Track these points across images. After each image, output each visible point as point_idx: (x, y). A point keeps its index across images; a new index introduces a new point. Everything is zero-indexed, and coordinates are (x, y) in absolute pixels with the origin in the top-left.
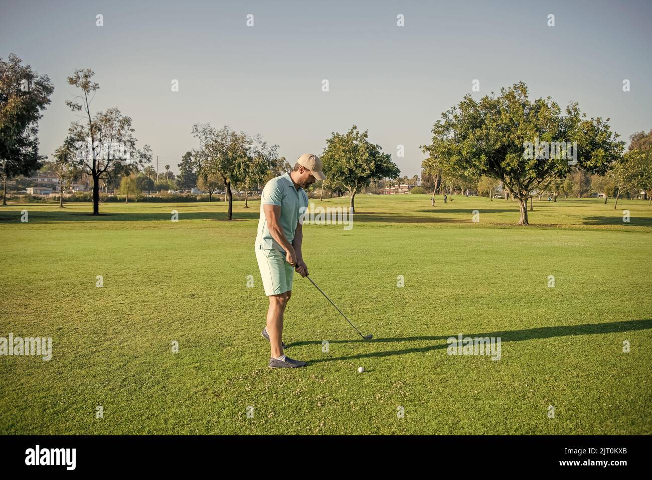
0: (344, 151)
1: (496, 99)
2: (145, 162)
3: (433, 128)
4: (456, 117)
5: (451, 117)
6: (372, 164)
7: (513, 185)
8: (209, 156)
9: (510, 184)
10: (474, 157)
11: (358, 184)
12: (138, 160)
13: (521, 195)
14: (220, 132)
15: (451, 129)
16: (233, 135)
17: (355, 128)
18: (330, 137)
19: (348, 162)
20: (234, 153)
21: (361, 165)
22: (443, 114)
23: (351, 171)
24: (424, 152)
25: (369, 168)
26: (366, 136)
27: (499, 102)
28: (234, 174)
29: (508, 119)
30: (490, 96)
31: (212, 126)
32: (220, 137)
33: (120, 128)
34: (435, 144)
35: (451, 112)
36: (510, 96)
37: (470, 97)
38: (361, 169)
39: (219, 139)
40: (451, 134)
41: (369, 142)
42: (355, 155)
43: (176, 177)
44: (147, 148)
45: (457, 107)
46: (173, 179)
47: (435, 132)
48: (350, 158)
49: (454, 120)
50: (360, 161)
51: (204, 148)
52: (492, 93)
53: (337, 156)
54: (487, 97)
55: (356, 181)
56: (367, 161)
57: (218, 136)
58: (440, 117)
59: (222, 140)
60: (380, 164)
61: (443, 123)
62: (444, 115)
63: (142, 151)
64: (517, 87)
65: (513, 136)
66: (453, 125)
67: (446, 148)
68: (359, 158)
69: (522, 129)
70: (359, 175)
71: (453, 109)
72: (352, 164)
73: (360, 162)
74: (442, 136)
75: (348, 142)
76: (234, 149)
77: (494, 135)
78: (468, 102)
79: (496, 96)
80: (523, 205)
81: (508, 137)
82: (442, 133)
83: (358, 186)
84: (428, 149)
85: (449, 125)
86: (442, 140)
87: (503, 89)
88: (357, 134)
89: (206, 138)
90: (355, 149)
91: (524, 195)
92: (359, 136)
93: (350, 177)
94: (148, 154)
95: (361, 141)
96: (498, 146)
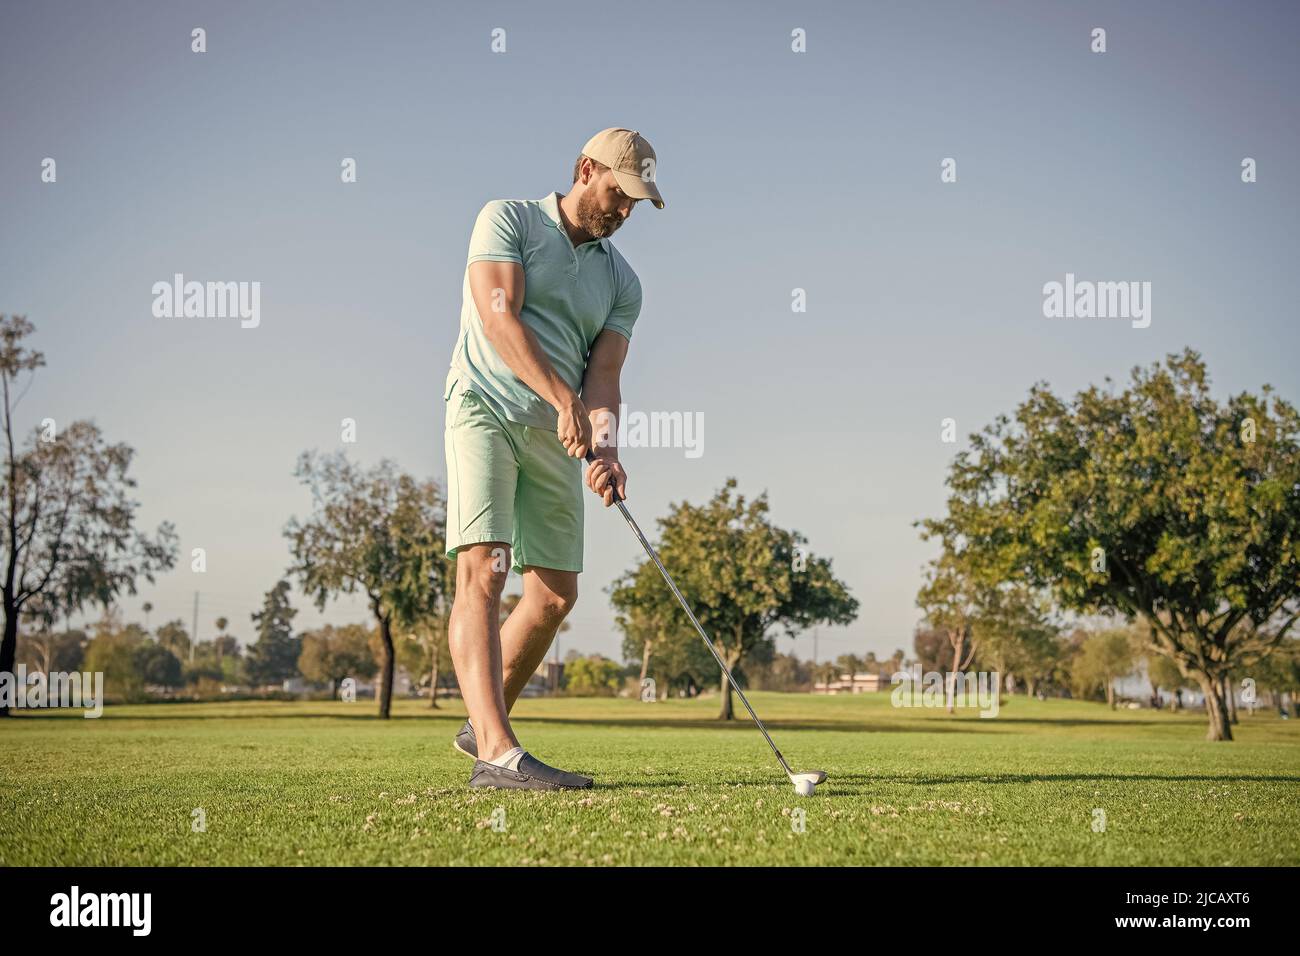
0: (704, 545)
1: (1118, 394)
2: (158, 569)
3: (950, 473)
4: (1010, 443)
5: (996, 443)
6: (783, 580)
7: (1181, 631)
8: (337, 539)
9: (1171, 627)
10: (1068, 548)
11: (744, 637)
12: (137, 562)
13: (1207, 658)
14: (371, 474)
15: (997, 475)
16: (406, 482)
17: (733, 483)
18: (667, 514)
19: (717, 574)
20: (404, 531)
21: (750, 583)
22: (972, 437)
23: (725, 600)
24: (925, 538)
25: (775, 591)
26: (763, 507)
27: (1127, 405)
28: (404, 586)
29: (1155, 447)
30: (1102, 387)
31: (351, 459)
32: (370, 490)
33: (94, 473)
34: (955, 517)
35: (995, 429)
36: (1159, 388)
37: (1047, 390)
38: (751, 596)
39: (365, 495)
40: (999, 490)
41: (772, 524)
42: (733, 557)
43: (244, 653)
44: (167, 530)
45: (1012, 417)
46: (236, 656)
47: (957, 486)
48: (721, 565)
49: (1004, 451)
50: (748, 571)
51: (323, 518)
52: (1108, 379)
53: (685, 559)
54: (1093, 390)
55: (739, 630)
56: (768, 572)
57: (363, 486)
58: (967, 445)
59: (373, 496)
60: (805, 584)
61: (975, 458)
62: (978, 441)
63: (152, 538)
64: (1177, 361)
65: (1173, 490)
66: (1003, 465)
67: (986, 526)
68: (745, 563)
69: (1197, 473)
70: (747, 611)
71: (1000, 422)
72: (727, 580)
73: (746, 576)
74: (975, 494)
75: (714, 523)
76: (406, 520)
77: (1120, 487)
78: (1042, 402)
79: (1117, 389)
80: (1215, 690)
81: (1162, 491)
82: (974, 485)
83: (743, 644)
84: (938, 528)
85: (993, 466)
86: (975, 504)
87: (1137, 370)
88: (741, 501)
89: (333, 489)
90: (736, 542)
91: (1213, 661)
92: (746, 506)
93: (722, 617)
94: (167, 547)
95: (750, 520)
96: (1130, 520)
